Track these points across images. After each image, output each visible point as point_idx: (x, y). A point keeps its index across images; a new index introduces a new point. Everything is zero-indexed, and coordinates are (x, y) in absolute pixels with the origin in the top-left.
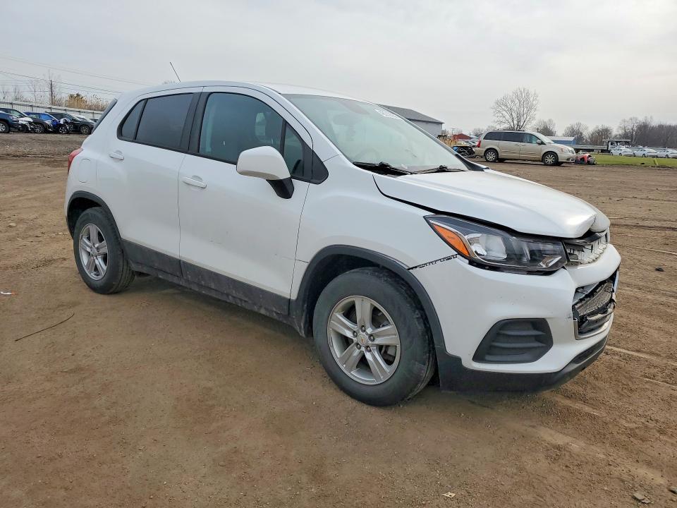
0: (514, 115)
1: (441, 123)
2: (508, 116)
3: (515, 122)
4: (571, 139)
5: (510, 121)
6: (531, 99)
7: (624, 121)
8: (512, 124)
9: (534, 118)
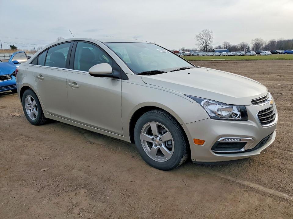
4: (226, 49)
7: (253, 40)
8: (203, 45)
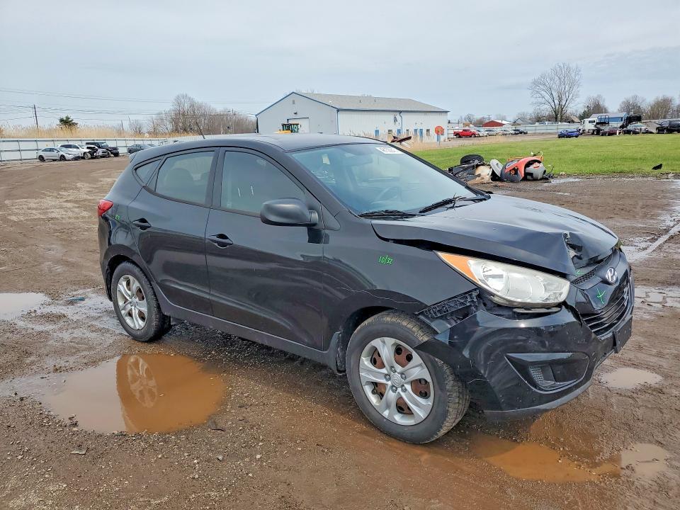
0: (555, 95)
1: (447, 112)
2: (548, 97)
3: (557, 102)
5: (551, 101)
6: (573, 75)
8: (553, 104)
9: (577, 96)
